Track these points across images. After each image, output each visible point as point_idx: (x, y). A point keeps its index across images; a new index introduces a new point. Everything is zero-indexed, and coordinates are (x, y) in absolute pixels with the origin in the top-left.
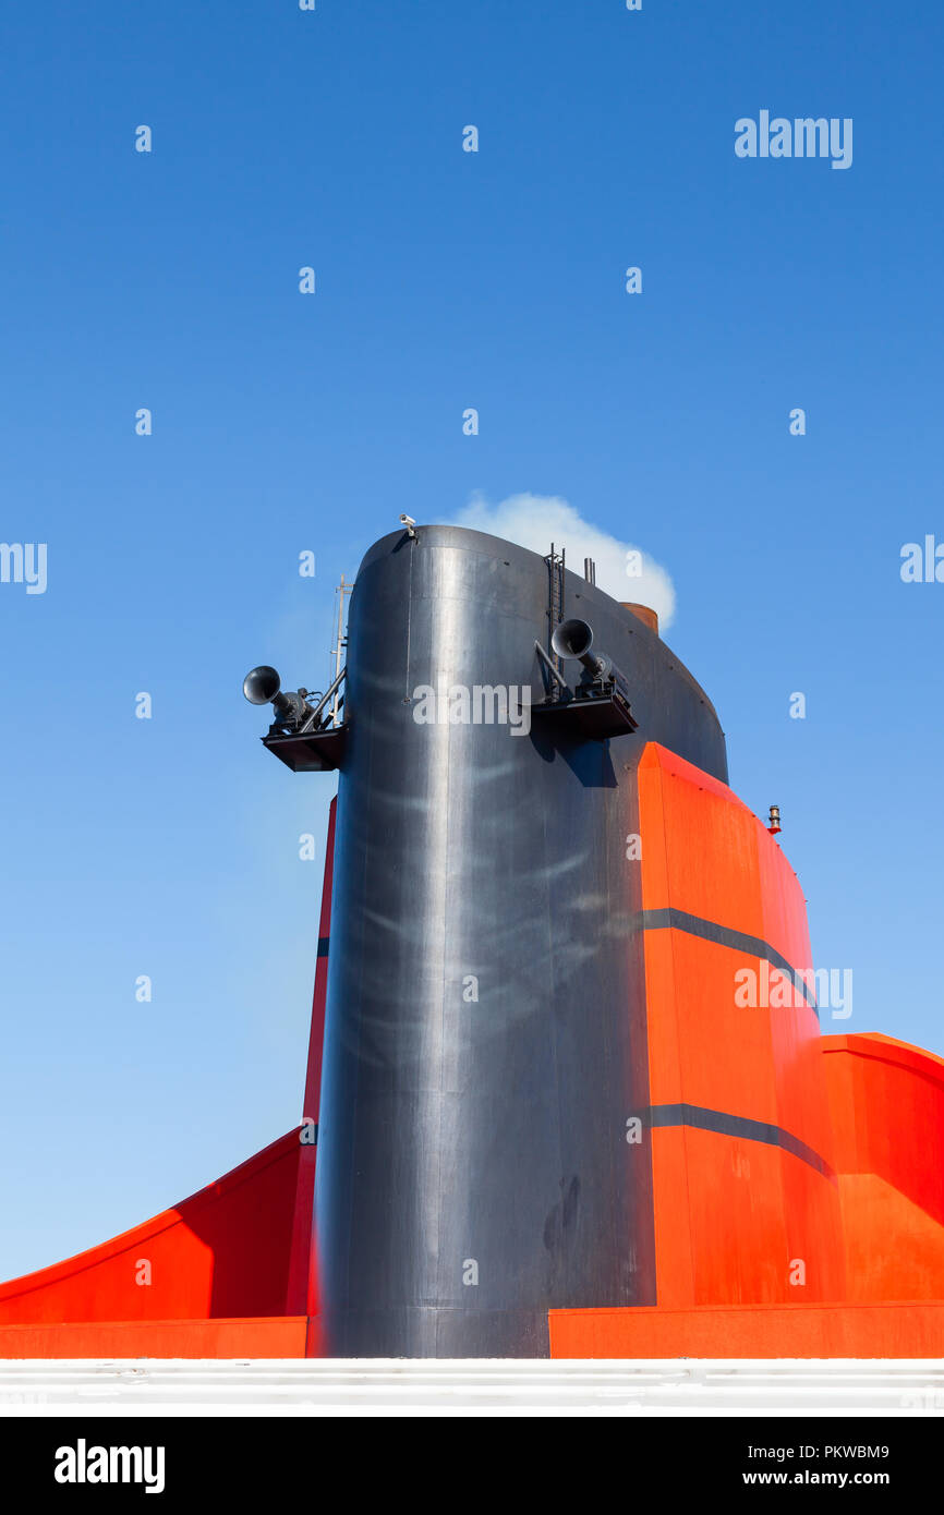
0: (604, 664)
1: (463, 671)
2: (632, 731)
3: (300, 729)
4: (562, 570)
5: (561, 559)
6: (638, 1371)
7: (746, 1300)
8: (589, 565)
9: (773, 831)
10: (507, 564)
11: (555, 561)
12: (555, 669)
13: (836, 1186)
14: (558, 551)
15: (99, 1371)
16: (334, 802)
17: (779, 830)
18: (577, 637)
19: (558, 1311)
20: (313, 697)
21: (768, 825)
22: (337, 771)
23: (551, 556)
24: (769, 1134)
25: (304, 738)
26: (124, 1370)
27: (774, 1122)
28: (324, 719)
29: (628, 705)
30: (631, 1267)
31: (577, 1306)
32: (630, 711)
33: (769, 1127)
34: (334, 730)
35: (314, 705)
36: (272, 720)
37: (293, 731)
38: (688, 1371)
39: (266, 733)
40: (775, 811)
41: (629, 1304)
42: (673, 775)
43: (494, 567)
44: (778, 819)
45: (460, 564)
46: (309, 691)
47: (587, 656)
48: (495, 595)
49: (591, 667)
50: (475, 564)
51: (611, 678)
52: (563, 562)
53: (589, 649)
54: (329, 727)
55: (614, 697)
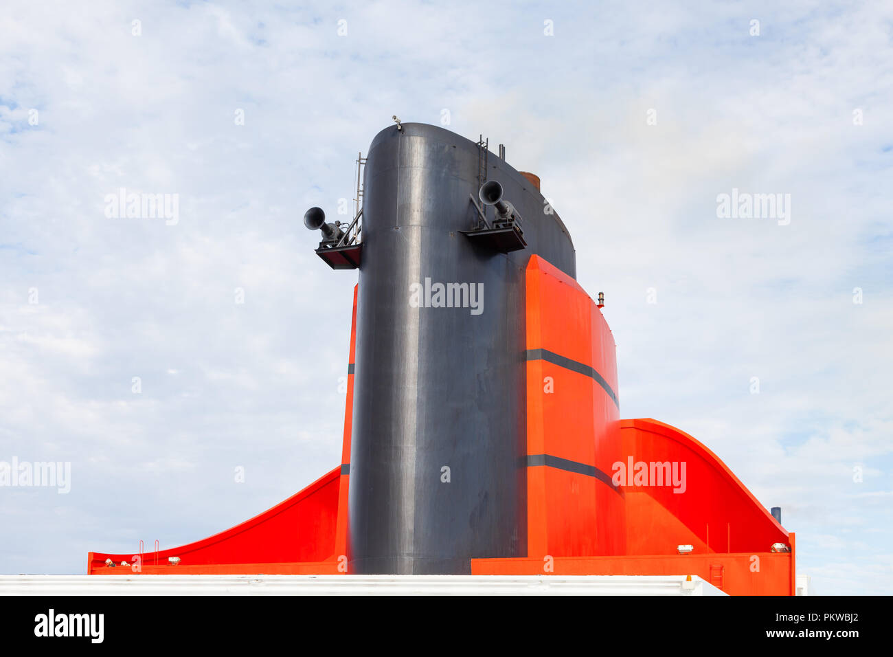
0: (510, 208)
1: (429, 212)
2: (524, 248)
3: (336, 245)
4: (485, 151)
5: (485, 145)
6: (516, 581)
7: (573, 555)
8: (502, 148)
9: (600, 306)
10: (455, 147)
11: (482, 146)
12: (481, 211)
13: (624, 498)
14: (484, 140)
15: (239, 580)
16: (356, 287)
17: (603, 306)
18: (493, 192)
19: (476, 560)
20: (344, 226)
21: (597, 303)
22: (358, 269)
23: (480, 142)
24: (588, 470)
25: (339, 250)
26: (252, 580)
27: (593, 465)
28: (350, 239)
29: (522, 233)
30: (515, 538)
31: (486, 557)
32: (523, 236)
33: (590, 467)
34: (356, 245)
35: (345, 231)
36: (321, 239)
37: (333, 246)
38: (541, 581)
39: (317, 247)
40: (601, 296)
41: (513, 556)
42: (546, 274)
43: (447, 148)
44: (603, 300)
45: (427, 147)
46: (341, 223)
47: (499, 203)
48: (447, 166)
49: (502, 210)
50: (436, 147)
51: (513, 216)
52: (487, 146)
53: (500, 199)
54: (353, 244)
55: (514, 228)
